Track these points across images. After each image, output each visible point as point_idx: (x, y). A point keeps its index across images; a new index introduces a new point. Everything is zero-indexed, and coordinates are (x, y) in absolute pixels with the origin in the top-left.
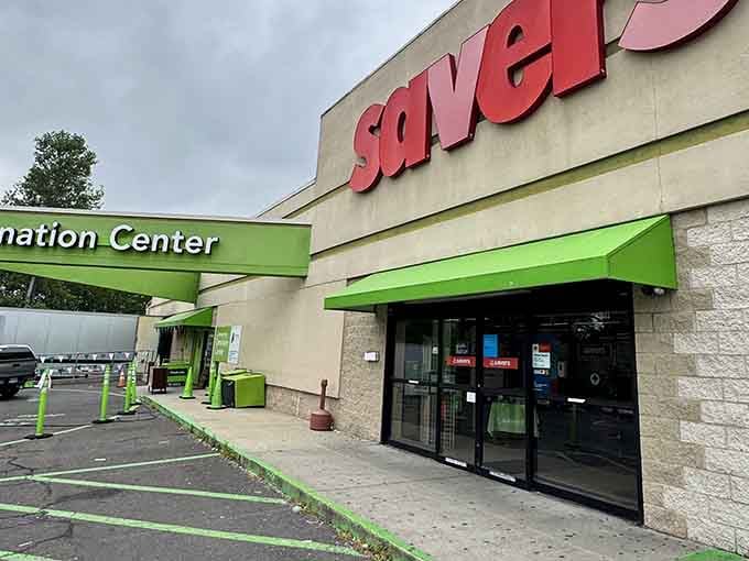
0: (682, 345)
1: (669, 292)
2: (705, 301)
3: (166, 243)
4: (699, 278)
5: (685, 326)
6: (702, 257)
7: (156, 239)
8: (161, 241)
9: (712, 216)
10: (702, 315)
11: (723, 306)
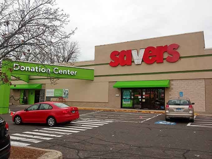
0: (170, 93)
1: (169, 88)
2: (172, 89)
3: (66, 71)
4: (172, 87)
5: (170, 91)
6: (172, 85)
7: (64, 71)
8: (65, 72)
9: (174, 81)
10: (172, 90)
11: (174, 89)
